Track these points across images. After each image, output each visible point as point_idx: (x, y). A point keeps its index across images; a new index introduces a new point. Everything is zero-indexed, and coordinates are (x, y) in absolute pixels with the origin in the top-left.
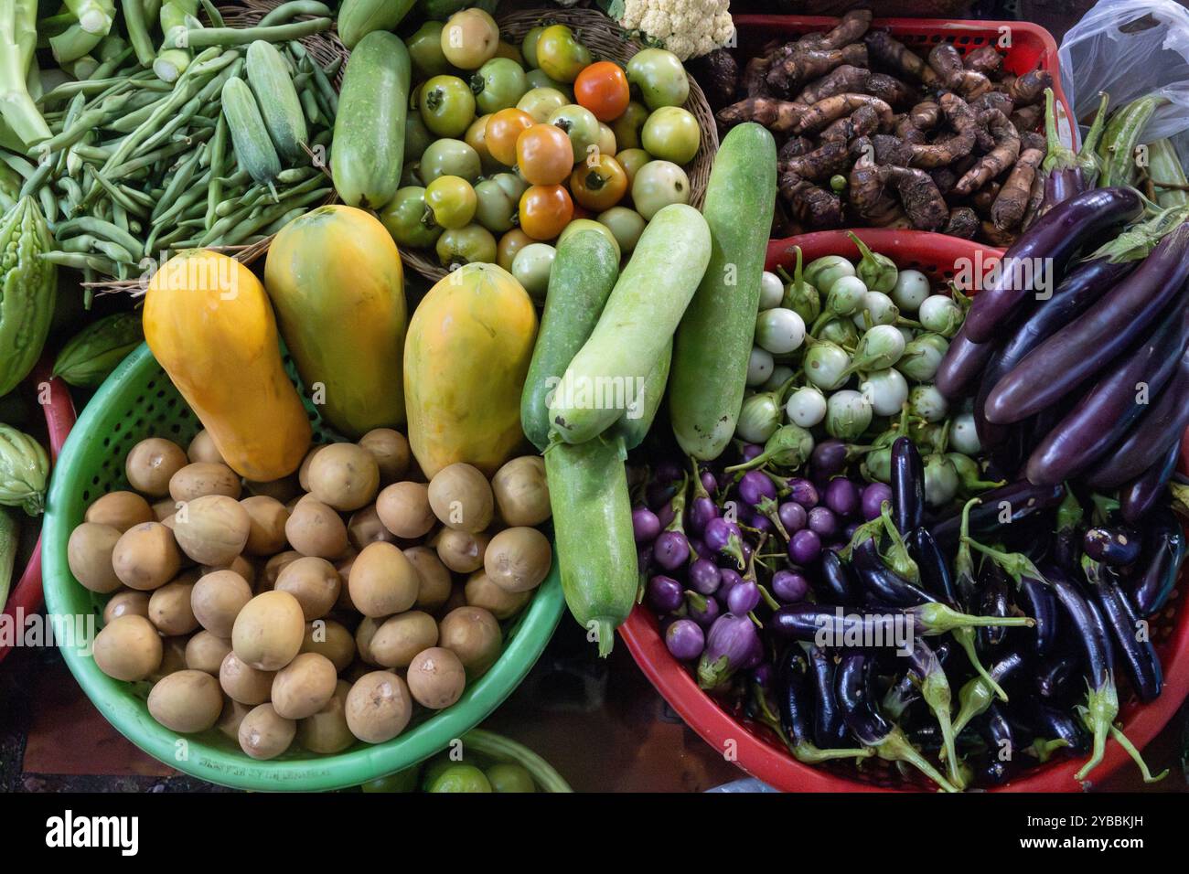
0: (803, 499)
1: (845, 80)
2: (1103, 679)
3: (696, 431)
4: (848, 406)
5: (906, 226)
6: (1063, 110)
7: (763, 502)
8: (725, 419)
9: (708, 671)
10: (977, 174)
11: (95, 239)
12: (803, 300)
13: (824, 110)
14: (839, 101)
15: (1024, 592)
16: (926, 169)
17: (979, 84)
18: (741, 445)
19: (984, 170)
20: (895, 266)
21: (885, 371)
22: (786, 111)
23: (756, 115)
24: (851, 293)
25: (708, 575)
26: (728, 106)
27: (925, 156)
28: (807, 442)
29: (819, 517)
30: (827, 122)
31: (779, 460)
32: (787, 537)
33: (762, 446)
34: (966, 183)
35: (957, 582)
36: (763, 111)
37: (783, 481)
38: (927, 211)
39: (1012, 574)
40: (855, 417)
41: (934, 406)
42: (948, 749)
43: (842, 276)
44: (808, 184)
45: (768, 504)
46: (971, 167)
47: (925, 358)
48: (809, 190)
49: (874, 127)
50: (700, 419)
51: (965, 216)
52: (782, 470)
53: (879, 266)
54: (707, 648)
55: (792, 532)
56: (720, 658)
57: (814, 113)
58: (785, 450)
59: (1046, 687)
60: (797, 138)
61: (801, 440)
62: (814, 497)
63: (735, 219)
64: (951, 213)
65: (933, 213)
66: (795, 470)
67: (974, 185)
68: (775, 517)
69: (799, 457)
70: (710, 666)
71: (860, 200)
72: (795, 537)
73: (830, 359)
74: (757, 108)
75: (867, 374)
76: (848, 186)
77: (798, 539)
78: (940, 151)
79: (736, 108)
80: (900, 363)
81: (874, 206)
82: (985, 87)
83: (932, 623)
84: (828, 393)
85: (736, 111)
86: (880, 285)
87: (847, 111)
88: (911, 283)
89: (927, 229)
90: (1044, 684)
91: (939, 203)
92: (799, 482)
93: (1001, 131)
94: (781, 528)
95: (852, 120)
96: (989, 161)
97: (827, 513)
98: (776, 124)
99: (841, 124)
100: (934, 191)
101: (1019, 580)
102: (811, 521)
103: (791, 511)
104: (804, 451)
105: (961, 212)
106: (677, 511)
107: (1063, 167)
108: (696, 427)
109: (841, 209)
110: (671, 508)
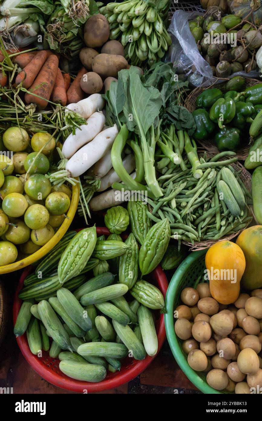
11: (185, 231)
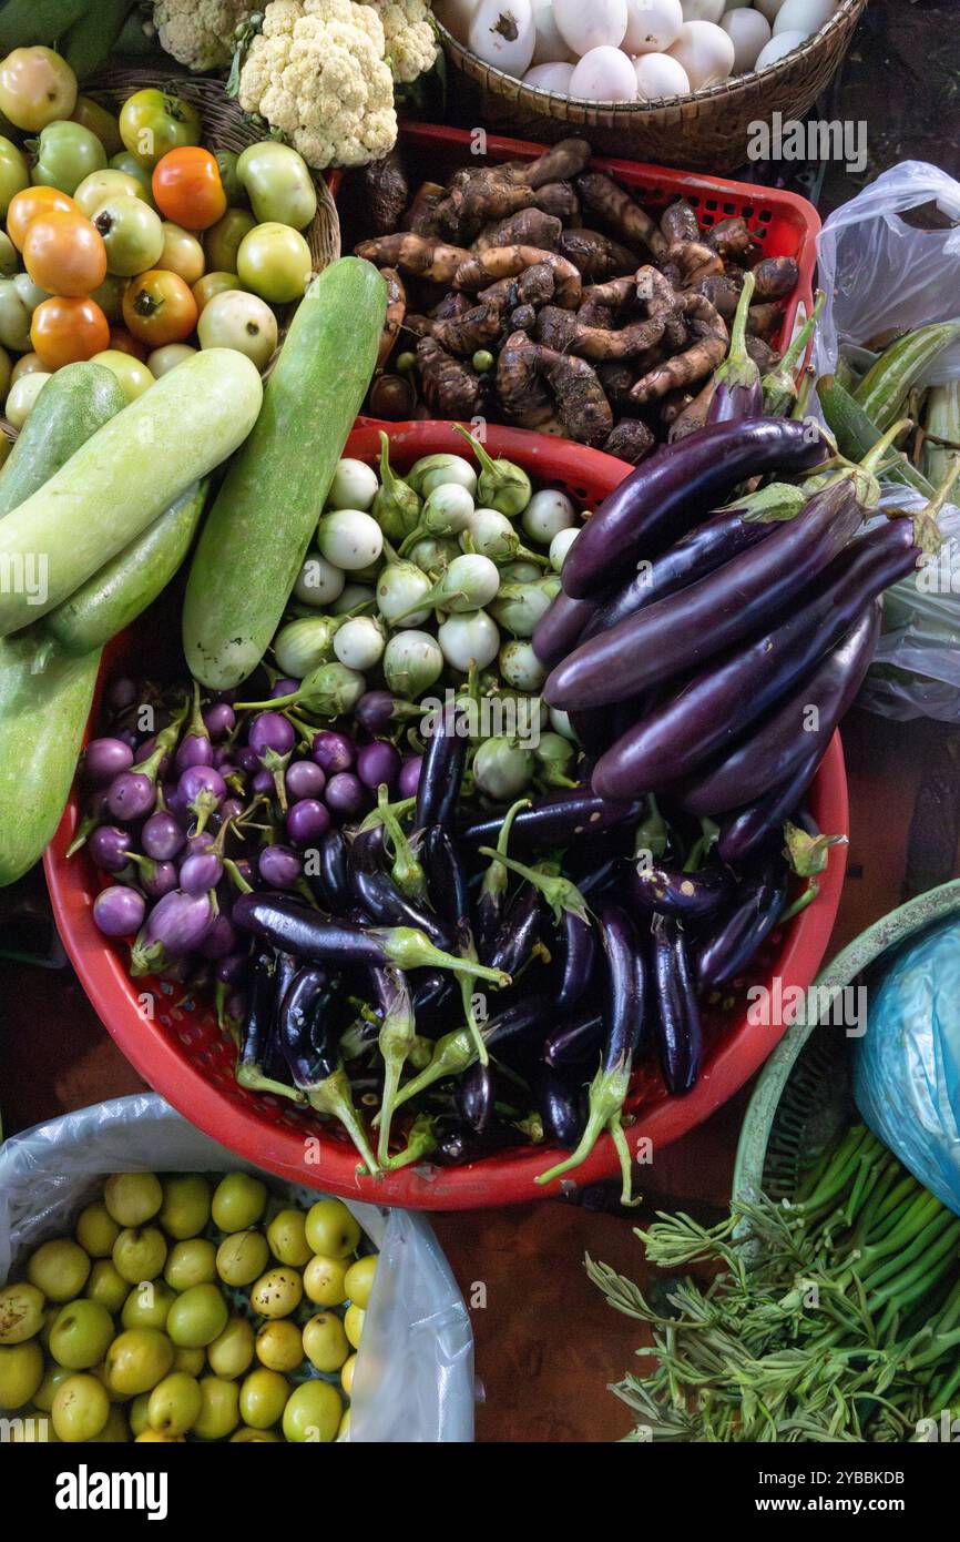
0: (327, 760)
1: (524, 228)
2: (616, 1060)
3: (198, 650)
4: (406, 652)
5: (559, 433)
6: (804, 315)
7: (267, 755)
8: (239, 640)
9: (140, 955)
10: (657, 379)
12: (392, 505)
13: (485, 263)
14: (506, 254)
15: (562, 929)
16: (590, 360)
17: (706, 263)
18: (274, 677)
19: (667, 374)
20: (528, 483)
21: (470, 614)
22: (444, 257)
23: (402, 255)
24: (446, 506)
25: (163, 836)
26: (372, 238)
27: (589, 342)
28: (350, 688)
29: (340, 788)
30: (487, 279)
31: (311, 705)
32: (284, 805)
33: (298, 681)
34: (641, 388)
35: (479, 902)
36: (411, 251)
37: (310, 732)
38: (581, 415)
39: (551, 904)
40: (411, 666)
41: (524, 669)
42: (383, 1119)
43: (451, 482)
44: (445, 356)
45: (273, 759)
46: (651, 369)
47: (525, 607)
48: (443, 365)
49: (546, 295)
50: (206, 636)
51: (634, 432)
52: (312, 717)
53: (500, 477)
54: (144, 927)
55: (293, 798)
56: (155, 942)
57: (472, 264)
58: (317, 695)
59: (553, 1054)
60: (454, 296)
61: (340, 685)
62: (342, 758)
63: (300, 382)
64: (615, 424)
65: (587, 420)
66: (330, 721)
67: (652, 392)
68: (279, 776)
69: (334, 705)
70: (144, 950)
71: (505, 388)
72: (296, 807)
73: (406, 586)
74: (406, 247)
75: (447, 616)
76: (493, 368)
77: (300, 810)
78: (614, 340)
79: (379, 242)
80: (493, 607)
81: (520, 398)
82: (711, 268)
83: (397, 955)
84: (391, 630)
85: (379, 246)
86: (500, 502)
87: (517, 269)
88: (548, 508)
89: (580, 440)
90: (552, 1049)
91: (603, 407)
92: (329, 737)
93: (704, 327)
94: (282, 793)
95: (519, 282)
96: (675, 363)
97: (352, 784)
98: (430, 272)
99: (505, 285)
100: (595, 391)
101: (559, 914)
102: (328, 789)
103: (306, 771)
104: (341, 699)
105: (626, 426)
106: (159, 747)
107: (733, 381)
108: (199, 646)
109: (478, 396)
110: (155, 742)
